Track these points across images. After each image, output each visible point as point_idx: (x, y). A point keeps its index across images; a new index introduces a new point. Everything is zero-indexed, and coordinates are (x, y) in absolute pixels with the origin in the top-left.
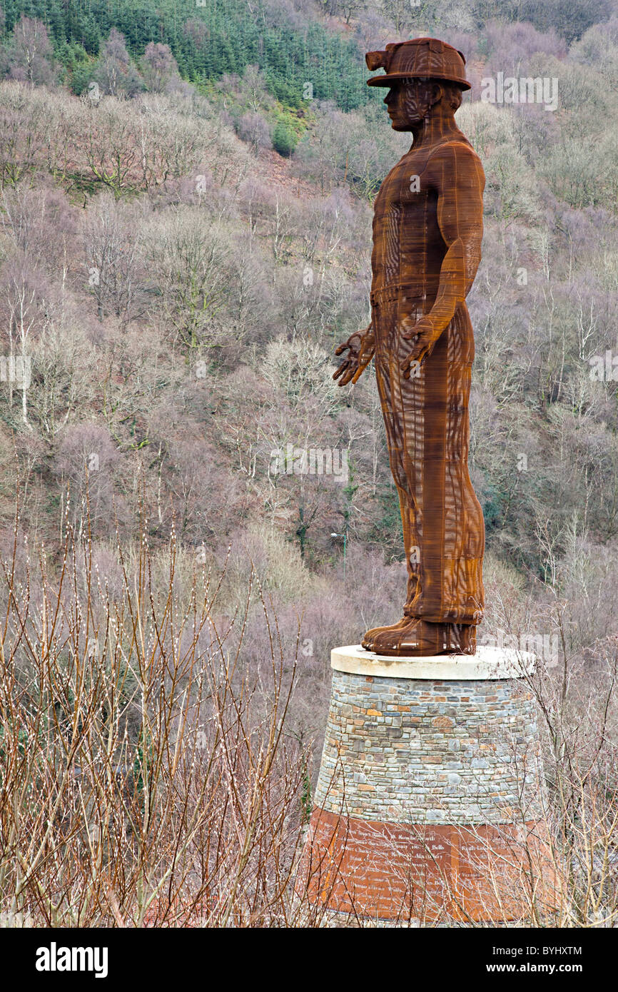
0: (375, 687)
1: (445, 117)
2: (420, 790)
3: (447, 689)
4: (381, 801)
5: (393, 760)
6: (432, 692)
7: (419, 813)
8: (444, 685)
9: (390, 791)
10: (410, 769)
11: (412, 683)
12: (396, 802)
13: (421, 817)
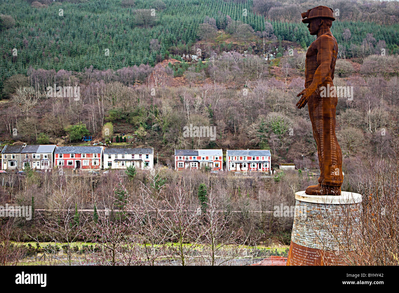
0: (301, 204)
1: (325, 28)
2: (312, 237)
3: (321, 206)
4: (301, 239)
5: (305, 227)
6: (316, 207)
7: (311, 244)
8: (320, 205)
9: (304, 236)
10: (310, 231)
11: (310, 204)
12: (305, 240)
13: (312, 246)
